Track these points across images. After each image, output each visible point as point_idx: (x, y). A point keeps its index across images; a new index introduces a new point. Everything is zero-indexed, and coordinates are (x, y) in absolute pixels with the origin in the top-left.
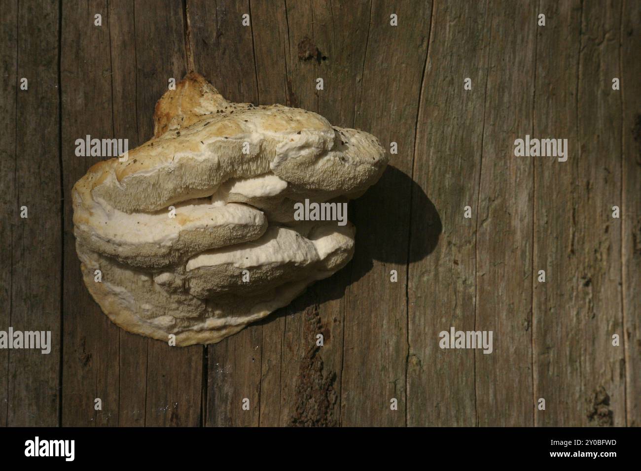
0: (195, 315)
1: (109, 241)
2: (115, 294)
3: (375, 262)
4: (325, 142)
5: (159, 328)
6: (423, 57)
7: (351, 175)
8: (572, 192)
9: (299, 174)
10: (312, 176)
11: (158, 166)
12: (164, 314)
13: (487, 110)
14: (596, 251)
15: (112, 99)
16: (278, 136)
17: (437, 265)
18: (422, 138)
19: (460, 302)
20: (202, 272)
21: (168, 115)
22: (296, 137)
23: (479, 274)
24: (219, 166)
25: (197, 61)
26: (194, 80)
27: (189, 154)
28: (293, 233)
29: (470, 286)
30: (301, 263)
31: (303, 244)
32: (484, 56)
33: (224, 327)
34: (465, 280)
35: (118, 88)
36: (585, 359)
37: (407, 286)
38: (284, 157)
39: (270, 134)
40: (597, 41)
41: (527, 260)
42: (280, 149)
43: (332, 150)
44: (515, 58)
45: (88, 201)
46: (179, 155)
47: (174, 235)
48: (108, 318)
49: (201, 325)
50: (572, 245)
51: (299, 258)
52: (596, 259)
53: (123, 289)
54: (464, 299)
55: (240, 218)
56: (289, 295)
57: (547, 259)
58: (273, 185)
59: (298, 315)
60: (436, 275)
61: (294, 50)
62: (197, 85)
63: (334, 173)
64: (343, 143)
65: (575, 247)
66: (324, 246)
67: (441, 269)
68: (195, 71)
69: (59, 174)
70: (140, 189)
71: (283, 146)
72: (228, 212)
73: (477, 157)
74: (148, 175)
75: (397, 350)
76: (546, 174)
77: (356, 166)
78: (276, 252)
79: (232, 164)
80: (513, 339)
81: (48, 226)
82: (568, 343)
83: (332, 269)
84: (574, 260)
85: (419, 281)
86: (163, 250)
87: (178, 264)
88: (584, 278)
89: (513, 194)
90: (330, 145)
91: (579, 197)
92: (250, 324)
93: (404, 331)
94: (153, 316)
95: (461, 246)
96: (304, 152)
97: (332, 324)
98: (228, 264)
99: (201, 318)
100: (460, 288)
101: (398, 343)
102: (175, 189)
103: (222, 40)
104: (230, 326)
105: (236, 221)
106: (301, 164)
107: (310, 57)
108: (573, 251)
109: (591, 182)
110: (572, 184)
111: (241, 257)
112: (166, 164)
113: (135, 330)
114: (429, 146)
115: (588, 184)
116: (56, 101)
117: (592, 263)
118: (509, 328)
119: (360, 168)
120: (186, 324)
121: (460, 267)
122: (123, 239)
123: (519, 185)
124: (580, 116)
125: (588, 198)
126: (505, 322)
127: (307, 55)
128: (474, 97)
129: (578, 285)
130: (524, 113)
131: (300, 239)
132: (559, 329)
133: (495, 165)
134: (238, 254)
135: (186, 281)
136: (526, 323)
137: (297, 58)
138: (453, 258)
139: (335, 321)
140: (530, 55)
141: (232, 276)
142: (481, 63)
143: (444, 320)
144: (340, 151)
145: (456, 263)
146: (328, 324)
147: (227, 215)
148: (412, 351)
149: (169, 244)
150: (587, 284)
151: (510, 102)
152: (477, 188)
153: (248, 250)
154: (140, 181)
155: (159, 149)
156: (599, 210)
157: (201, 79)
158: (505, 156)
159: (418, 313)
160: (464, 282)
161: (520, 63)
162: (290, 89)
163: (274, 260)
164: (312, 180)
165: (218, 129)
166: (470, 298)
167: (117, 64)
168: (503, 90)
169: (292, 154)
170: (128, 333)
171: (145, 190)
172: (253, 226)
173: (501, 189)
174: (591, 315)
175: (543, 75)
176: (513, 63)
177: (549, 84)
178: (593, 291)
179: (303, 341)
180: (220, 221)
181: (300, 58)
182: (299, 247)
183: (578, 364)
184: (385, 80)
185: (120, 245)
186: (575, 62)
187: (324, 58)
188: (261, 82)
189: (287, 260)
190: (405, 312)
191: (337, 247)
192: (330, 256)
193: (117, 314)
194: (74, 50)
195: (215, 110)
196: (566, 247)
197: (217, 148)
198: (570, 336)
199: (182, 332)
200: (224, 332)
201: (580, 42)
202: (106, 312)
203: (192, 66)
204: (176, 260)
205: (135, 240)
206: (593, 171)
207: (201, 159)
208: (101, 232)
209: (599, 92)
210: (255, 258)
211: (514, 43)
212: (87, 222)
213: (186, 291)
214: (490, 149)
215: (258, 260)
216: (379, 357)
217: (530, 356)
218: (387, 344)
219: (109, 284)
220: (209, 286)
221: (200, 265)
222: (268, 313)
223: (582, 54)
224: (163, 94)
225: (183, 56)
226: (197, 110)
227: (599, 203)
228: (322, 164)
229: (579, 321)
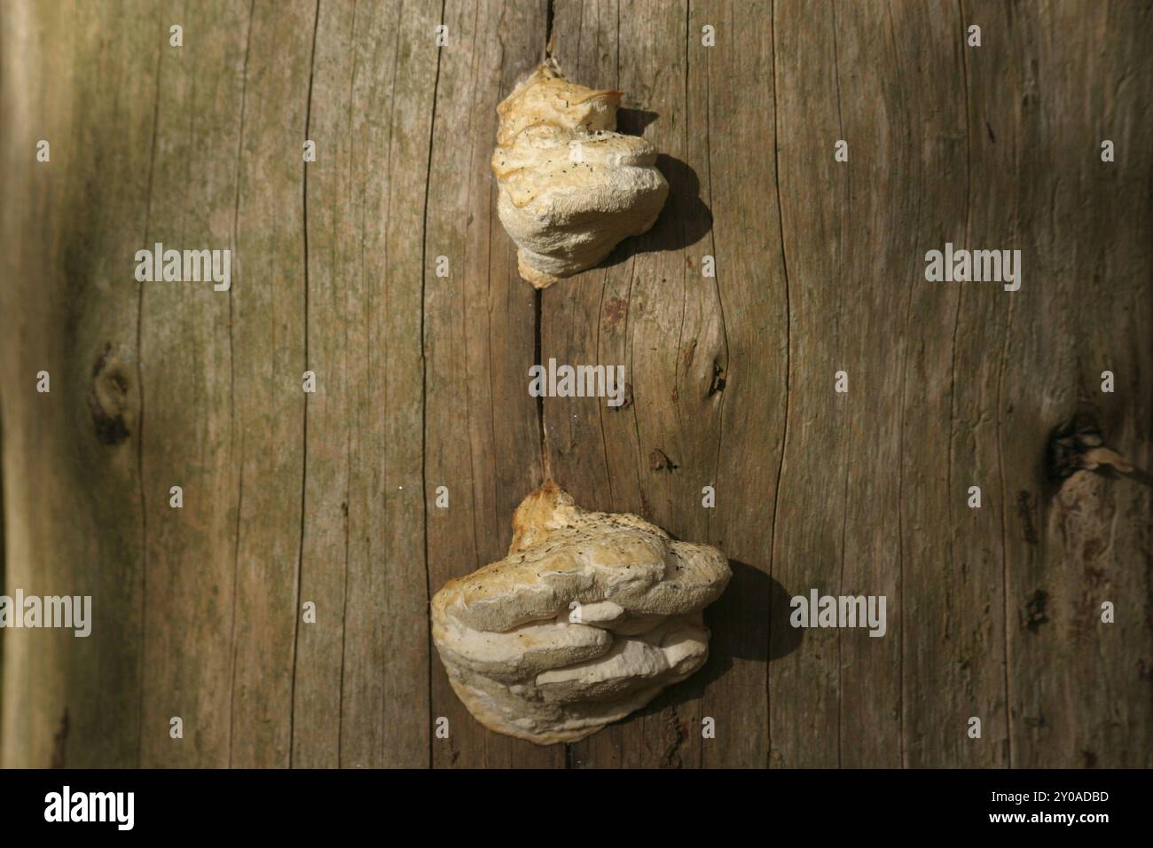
0: (553, 718)
1: (462, 657)
2: (479, 697)
3: (736, 661)
4: (654, 574)
5: (521, 728)
6: (779, 458)
7: (685, 600)
8: (945, 577)
9: (631, 603)
10: (644, 604)
11: (500, 595)
12: (524, 717)
13: (848, 505)
14: (974, 633)
15: (474, 505)
16: (609, 570)
17: (798, 661)
18: (779, 537)
19: (823, 696)
20: (550, 686)
21: (521, 528)
22: (625, 571)
23: (844, 667)
24: (555, 596)
25: (554, 469)
26: (549, 491)
27: (527, 586)
28: (640, 644)
29: (834, 679)
30: (648, 675)
31: (651, 655)
32: (844, 453)
33: (584, 727)
34: (829, 673)
35: (480, 495)
36: (962, 743)
37: (768, 682)
38: (616, 589)
39: (602, 567)
40: (970, 424)
41: (896, 650)
42: (611, 582)
43: (662, 580)
44: (878, 451)
45: (444, 618)
46: (519, 586)
47: (520, 657)
48: (473, 717)
49: (561, 726)
50: (947, 630)
51: (645, 671)
52: (975, 641)
53: (484, 693)
54: (827, 693)
55: (580, 641)
56: (644, 699)
57: (917, 646)
58: (610, 610)
59: (656, 715)
60: (798, 671)
61: (645, 460)
62: (551, 495)
63: (666, 600)
64: (677, 568)
65: (950, 631)
66: (675, 653)
67: (802, 665)
68: (552, 480)
69: (425, 578)
70: (487, 614)
71: (614, 580)
72: (569, 634)
73: (838, 552)
74: (491, 602)
75: (758, 746)
76: (916, 562)
77: (690, 591)
78: (621, 667)
79: (568, 593)
80: (881, 729)
81: (416, 627)
82: (942, 729)
83: (684, 674)
84: (949, 644)
85: (780, 677)
86: (511, 669)
87: (528, 679)
88: (960, 661)
89: (879, 585)
90: (660, 576)
91: (954, 582)
92: (609, 725)
93: (765, 726)
94: (514, 718)
95: (823, 641)
96: (634, 585)
97: (691, 724)
98: (574, 680)
99: (561, 720)
100: (823, 681)
101: (759, 738)
102: (517, 615)
103: (577, 450)
104: (590, 726)
105: (577, 644)
106: (632, 595)
107: (661, 467)
108: (947, 636)
109: (968, 564)
110: (944, 569)
111: (587, 674)
112: (506, 594)
113: (499, 729)
114: (787, 544)
115: (964, 566)
116: (421, 507)
117: (970, 645)
118: (877, 719)
119: (695, 593)
120: (546, 725)
121: (822, 662)
122: (474, 657)
123: (884, 576)
124: (953, 500)
125: (965, 582)
126: (872, 713)
127: (657, 465)
128: (834, 493)
129: (954, 669)
130: (890, 503)
131: (648, 651)
132: (932, 715)
133: (858, 558)
134: (583, 670)
135: (537, 692)
136: (894, 713)
137: (648, 470)
138: (814, 653)
139: (693, 720)
140: (895, 446)
141: (579, 691)
142: (841, 460)
143: (806, 714)
144: (672, 579)
145: (818, 657)
146: (686, 723)
147: (568, 637)
148: (773, 746)
149: (515, 664)
150: (964, 667)
151: (873, 495)
152: (839, 582)
153: (593, 667)
154: (484, 607)
155: (502, 577)
156: (977, 592)
157: (556, 488)
158: (869, 549)
159: (779, 709)
160: (828, 676)
161: (884, 455)
162: (643, 497)
163: (618, 675)
164: (645, 607)
165: (554, 562)
166: (834, 691)
167: (477, 472)
168: (866, 484)
169: (622, 587)
170: (494, 733)
171: (490, 615)
172: (594, 646)
173: (865, 582)
174: (970, 697)
175: (911, 464)
176: (877, 456)
177: (917, 472)
178: (972, 673)
179: (661, 741)
180: (561, 644)
181: (651, 469)
182: (646, 659)
183: (954, 748)
184: (740, 483)
185: (472, 661)
186: (945, 447)
187: (676, 467)
188: (615, 491)
189: (632, 674)
190: (766, 709)
191: (687, 655)
192: (680, 664)
193: (482, 714)
194: (437, 459)
195: (566, 524)
196: (940, 633)
197: (551, 581)
198: (945, 721)
199: (543, 732)
200: (584, 732)
201: (951, 427)
202: (472, 712)
203: (549, 474)
204: (524, 676)
205: (484, 659)
206: (970, 553)
207: (537, 591)
208: (455, 648)
209: (975, 473)
210: (599, 674)
211: (877, 436)
212: (443, 638)
213: (541, 700)
214: (852, 544)
215: (603, 674)
216: (739, 753)
217: (899, 744)
218: (747, 741)
219: (472, 688)
220: (559, 698)
221: (547, 681)
222: (625, 714)
223: (954, 438)
224: (520, 502)
225: (541, 465)
226: (550, 524)
227: (977, 585)
228: (653, 593)
229: (955, 705)
